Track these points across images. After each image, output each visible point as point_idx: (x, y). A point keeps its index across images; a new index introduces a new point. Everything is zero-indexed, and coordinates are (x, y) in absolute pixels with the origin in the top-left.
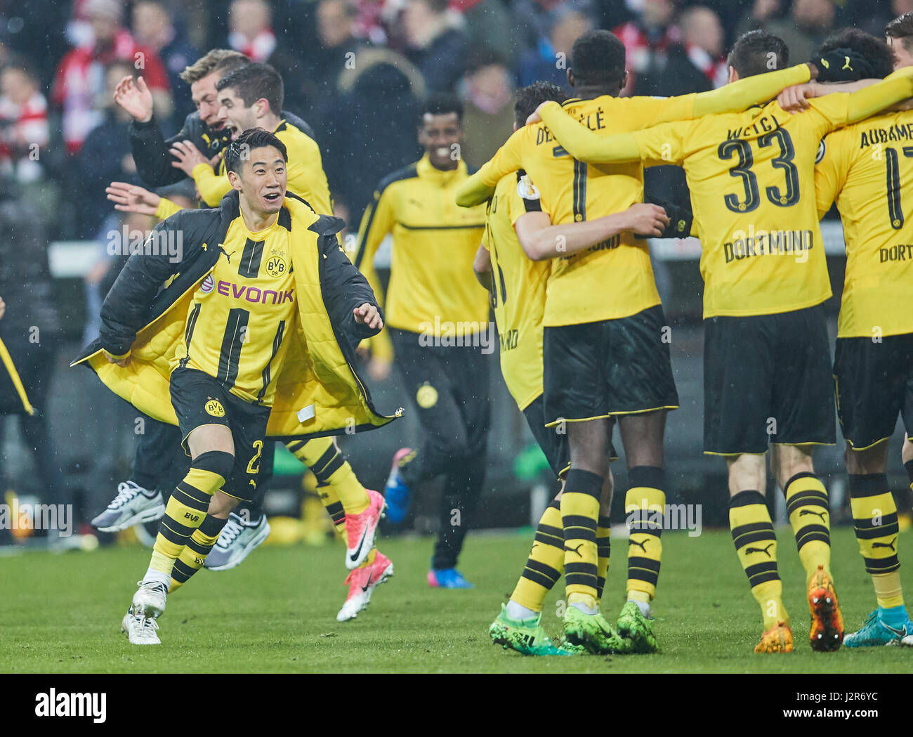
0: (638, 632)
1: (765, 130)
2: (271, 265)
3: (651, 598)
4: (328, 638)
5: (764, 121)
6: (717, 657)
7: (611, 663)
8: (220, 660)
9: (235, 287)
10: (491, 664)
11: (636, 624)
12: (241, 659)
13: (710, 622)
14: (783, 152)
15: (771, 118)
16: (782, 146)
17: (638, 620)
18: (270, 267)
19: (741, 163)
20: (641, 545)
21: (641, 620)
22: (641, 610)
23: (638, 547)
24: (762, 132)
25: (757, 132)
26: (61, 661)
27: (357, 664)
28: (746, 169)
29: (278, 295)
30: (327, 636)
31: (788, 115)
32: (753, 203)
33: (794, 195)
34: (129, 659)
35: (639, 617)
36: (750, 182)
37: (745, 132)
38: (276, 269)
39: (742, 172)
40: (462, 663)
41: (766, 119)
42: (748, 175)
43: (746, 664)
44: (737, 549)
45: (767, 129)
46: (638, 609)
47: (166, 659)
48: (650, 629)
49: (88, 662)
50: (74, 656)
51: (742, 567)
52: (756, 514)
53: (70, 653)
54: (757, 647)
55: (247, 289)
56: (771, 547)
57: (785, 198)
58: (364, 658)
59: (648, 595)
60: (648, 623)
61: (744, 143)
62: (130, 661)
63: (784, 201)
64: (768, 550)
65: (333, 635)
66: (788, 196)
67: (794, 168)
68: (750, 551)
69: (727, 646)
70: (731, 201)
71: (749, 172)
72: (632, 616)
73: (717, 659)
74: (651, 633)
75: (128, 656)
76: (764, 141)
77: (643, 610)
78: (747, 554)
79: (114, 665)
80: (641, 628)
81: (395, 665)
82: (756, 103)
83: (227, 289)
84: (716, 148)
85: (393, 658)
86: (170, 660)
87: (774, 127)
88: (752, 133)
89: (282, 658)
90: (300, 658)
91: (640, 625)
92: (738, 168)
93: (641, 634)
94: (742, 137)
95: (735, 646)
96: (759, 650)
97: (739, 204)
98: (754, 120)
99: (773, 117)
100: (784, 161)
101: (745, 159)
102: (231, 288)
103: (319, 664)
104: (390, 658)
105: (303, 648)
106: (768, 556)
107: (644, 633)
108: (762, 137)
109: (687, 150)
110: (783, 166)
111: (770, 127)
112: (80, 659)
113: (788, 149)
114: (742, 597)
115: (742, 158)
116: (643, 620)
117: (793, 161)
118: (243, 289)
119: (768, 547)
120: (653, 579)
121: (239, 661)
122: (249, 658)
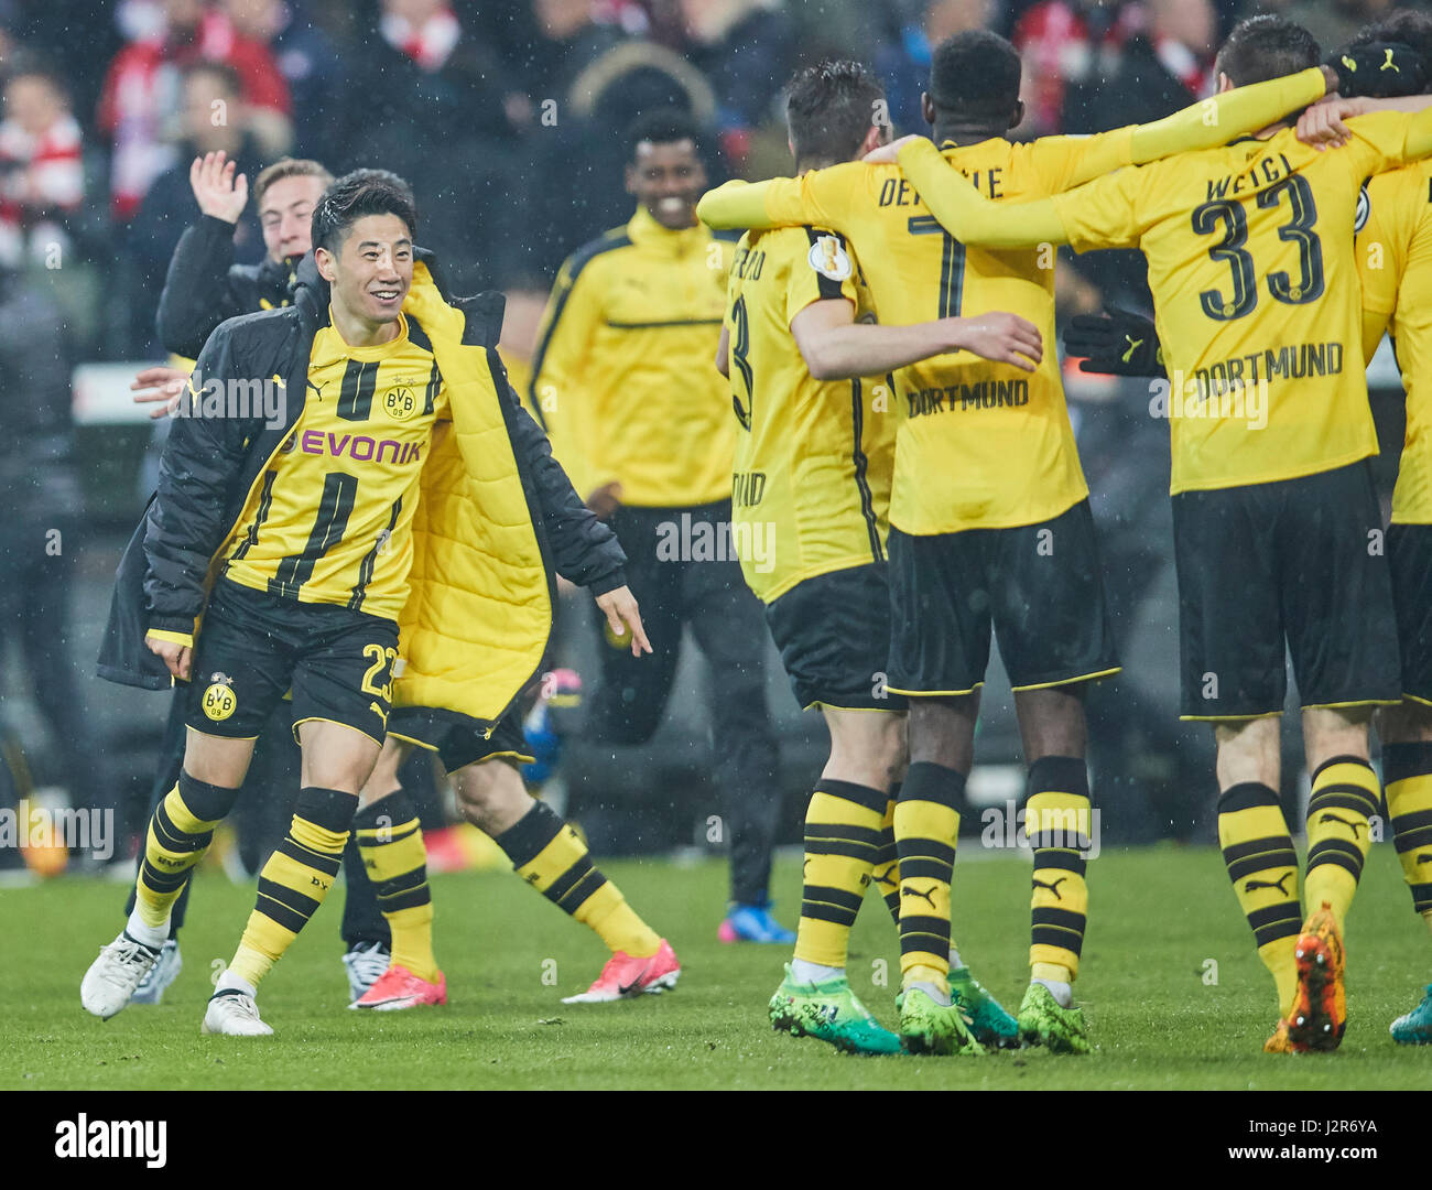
0: (1052, 1034)
1: (1269, 179)
2: (392, 398)
3: (1072, 975)
4: (549, 1026)
5: (1268, 164)
6: (1201, 1059)
7: (1024, 1069)
8: (369, 1062)
9: (332, 438)
10: (823, 1070)
11: (1047, 1020)
12: (404, 1061)
13: (1190, 1000)
14: (1297, 213)
15: (1280, 159)
16: (1295, 206)
17: (1049, 1013)
18: (391, 402)
19: (1228, 237)
20: (1053, 888)
21: (1056, 1012)
22: (1055, 995)
23: (1047, 890)
24: (1264, 184)
25: (1257, 184)
26: (104, 1063)
27: (599, 1070)
28: (1237, 247)
29: (402, 449)
30: (549, 1023)
31: (1311, 152)
32: (1245, 304)
33: (1314, 284)
34: (218, 1061)
35: (1052, 1009)
36: (1243, 267)
37: (1236, 183)
38: (400, 405)
39: (1230, 252)
40: (775, 1068)
41: (1271, 161)
42: (1238, 256)
43: (1250, 1071)
44: (1234, 882)
45: (1273, 177)
46: (1048, 994)
47: (279, 1061)
48: (1073, 1025)
49: (151, 1065)
50: (126, 1055)
51: (1242, 911)
52: (1265, 822)
53: (120, 1051)
54: (1269, 1042)
55: (351, 440)
56: (1288, 879)
57: (1298, 290)
58: (610, 1060)
59: (1066, 970)
60: (1070, 1016)
61: (1235, 204)
62: (219, 1065)
63: (1295, 294)
64: (1284, 884)
65: (558, 1022)
66: (1303, 287)
67: (1315, 239)
68: (1252, 886)
69: (1218, 1040)
70: (1210, 302)
71: (1240, 251)
72: (1039, 1008)
73: (1201, 1063)
74: (1076, 1032)
75: (217, 1056)
76: (1266, 199)
77: (1058, 994)
78: (1247, 891)
79: (193, 1070)
80: (1058, 1026)
81: (663, 1072)
82: (1248, 134)
83: (320, 443)
84: (1189, 215)
85: (659, 1060)
86: (286, 1062)
87: (1283, 173)
88: (1248, 187)
89: (474, 1059)
90: (503, 1060)
91: (1054, 1021)
92: (1223, 245)
93: (1059, 1034)
94: (1230, 195)
95: (1232, 1041)
96: (1272, 1048)
97: (1223, 306)
98: (1251, 162)
99: (1283, 157)
100: (1298, 228)
101: (1234, 230)
102: (326, 440)
103: (534, 1070)
104: (654, 1061)
105: (509, 1042)
106: (1284, 895)
107: (1064, 1033)
108: (1264, 192)
109: (1143, 219)
110: (1298, 237)
111: (1277, 174)
112: (136, 1060)
113: (1305, 208)
114: (1243, 959)
115: (1230, 228)
116: (1060, 1012)
117: (1314, 229)
118: (346, 439)
119: (1284, 878)
120: (1074, 944)
121: (402, 1064)
122: (418, 1059)
